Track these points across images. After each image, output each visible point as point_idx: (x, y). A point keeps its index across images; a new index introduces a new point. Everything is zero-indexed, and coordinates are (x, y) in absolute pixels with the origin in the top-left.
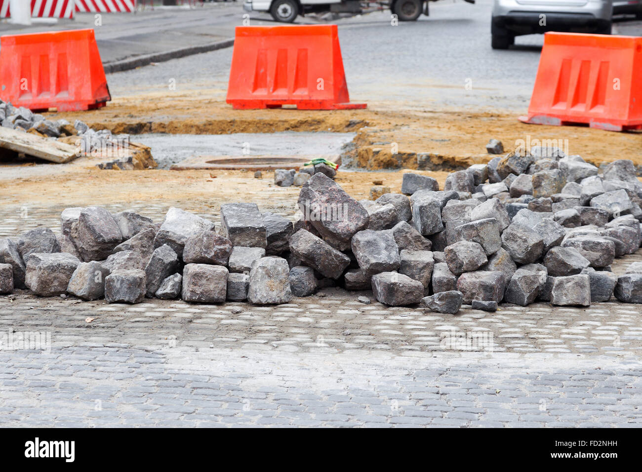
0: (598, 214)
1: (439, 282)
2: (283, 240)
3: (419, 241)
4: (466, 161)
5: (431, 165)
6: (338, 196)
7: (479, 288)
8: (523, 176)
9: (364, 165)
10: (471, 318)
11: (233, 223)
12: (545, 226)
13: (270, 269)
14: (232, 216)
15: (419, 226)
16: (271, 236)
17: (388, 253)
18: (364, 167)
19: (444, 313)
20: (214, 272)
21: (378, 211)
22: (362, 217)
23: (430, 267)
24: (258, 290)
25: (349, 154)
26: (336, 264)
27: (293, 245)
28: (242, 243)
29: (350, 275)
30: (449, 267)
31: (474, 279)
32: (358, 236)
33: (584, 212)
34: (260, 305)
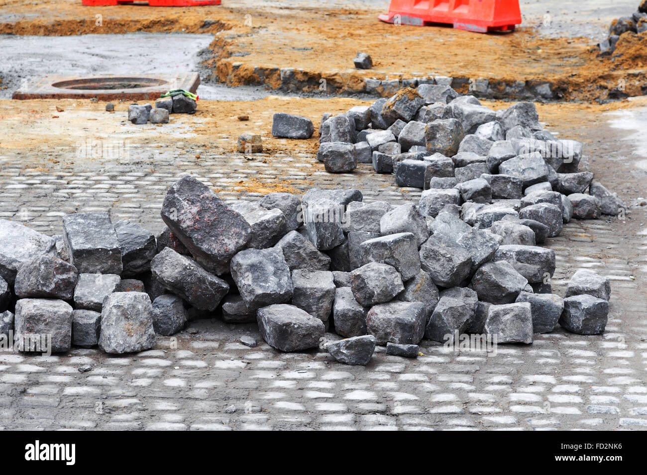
0: (510, 184)
1: (342, 315)
2: (143, 258)
3: (315, 258)
4: (333, 77)
5: (296, 82)
6: (213, 206)
7: (395, 326)
8: (413, 123)
9: (224, 80)
10: (388, 372)
11: (79, 243)
12: (472, 238)
13: (128, 309)
14: (77, 233)
15: (315, 239)
16: (128, 255)
17: (277, 280)
18: (223, 83)
19: (353, 364)
20: (55, 313)
21: (263, 218)
22: (244, 233)
23: (330, 296)
24: (112, 337)
25: (205, 64)
26: (212, 294)
27: (156, 270)
28: (91, 269)
29: (230, 306)
30: (355, 296)
31: (388, 315)
32: (239, 259)
33: (494, 181)
34: (115, 355)
